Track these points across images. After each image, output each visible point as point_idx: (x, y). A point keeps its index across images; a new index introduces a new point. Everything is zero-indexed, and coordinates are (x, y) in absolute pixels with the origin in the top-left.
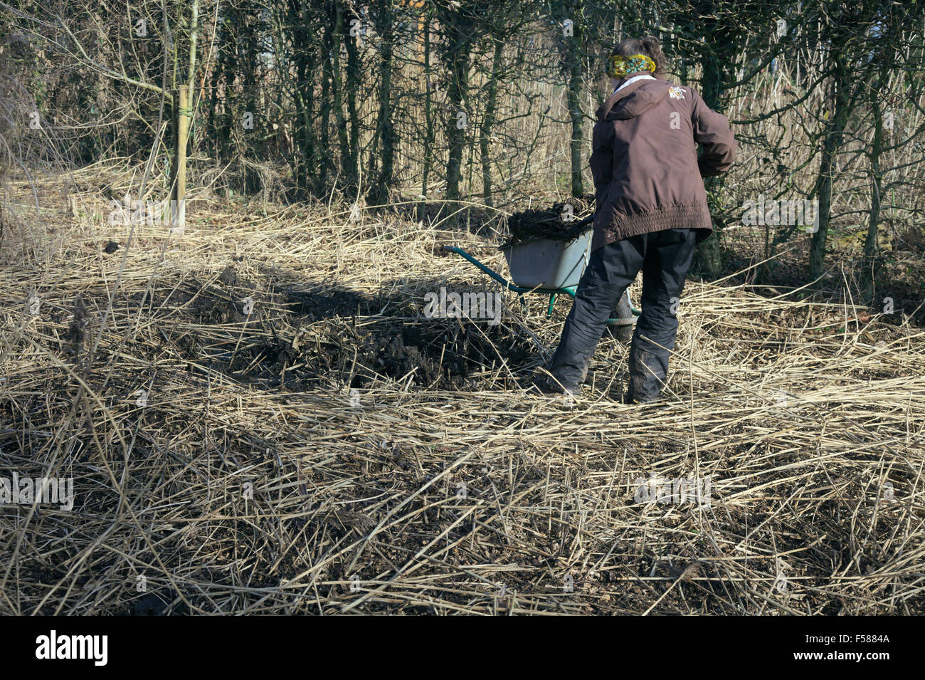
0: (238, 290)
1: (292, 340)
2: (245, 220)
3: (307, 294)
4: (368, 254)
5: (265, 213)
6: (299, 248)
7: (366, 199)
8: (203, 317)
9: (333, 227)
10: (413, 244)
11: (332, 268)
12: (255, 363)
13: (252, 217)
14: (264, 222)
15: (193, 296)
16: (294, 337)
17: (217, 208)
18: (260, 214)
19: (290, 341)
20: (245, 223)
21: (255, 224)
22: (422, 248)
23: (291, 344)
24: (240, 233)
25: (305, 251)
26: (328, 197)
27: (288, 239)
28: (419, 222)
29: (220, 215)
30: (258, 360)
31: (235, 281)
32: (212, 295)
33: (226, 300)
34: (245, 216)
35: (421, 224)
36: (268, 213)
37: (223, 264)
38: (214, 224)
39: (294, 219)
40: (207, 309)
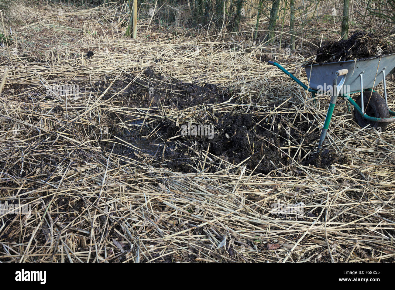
0: (153, 80)
1: (176, 121)
2: (166, 37)
3: (190, 84)
4: (226, 60)
5: (176, 33)
6: (190, 55)
7: (227, 27)
8: (131, 97)
9: (209, 43)
10: (250, 54)
11: (205, 67)
12: (154, 132)
13: (170, 35)
14: (175, 38)
15: (128, 84)
16: (177, 118)
17: (154, 30)
18: (174, 33)
19: (174, 121)
20: (166, 38)
21: (171, 39)
22: (255, 56)
23: (175, 123)
24: (162, 44)
25: (193, 56)
26: (208, 26)
27: (185, 48)
28: (253, 42)
29: (154, 34)
30: (156, 130)
31: (152, 75)
32: (138, 84)
33: (145, 88)
34: (166, 34)
35: (255, 43)
36: (178, 33)
37: (148, 64)
38: (150, 39)
39: (190, 37)
40: (134, 93)
